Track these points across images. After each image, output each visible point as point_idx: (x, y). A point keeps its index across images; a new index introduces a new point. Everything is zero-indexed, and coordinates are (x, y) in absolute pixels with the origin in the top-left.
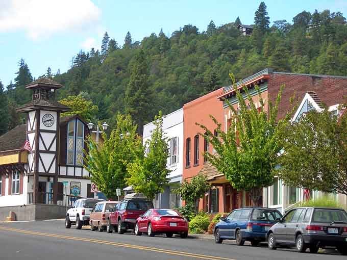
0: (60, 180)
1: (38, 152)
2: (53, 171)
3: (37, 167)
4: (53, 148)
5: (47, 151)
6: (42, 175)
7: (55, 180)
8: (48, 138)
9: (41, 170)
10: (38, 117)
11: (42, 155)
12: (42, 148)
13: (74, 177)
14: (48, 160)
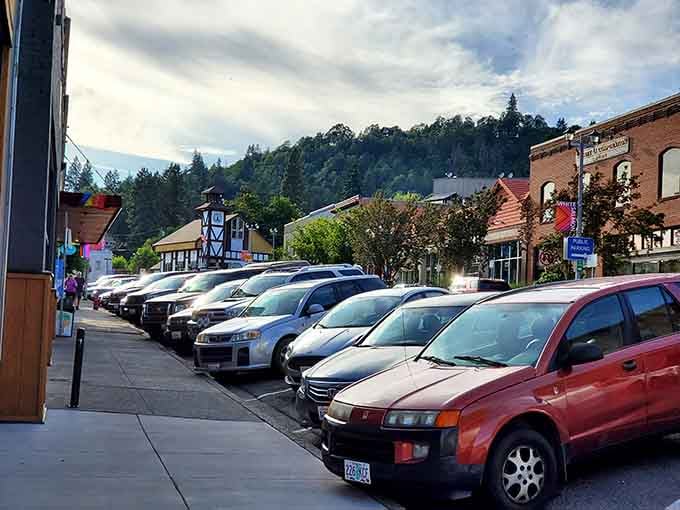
0: (225, 261)
1: (209, 241)
2: (220, 254)
3: (209, 252)
4: (221, 238)
5: (217, 240)
6: (212, 257)
7: (223, 261)
8: (217, 231)
9: (212, 254)
10: (210, 215)
11: (213, 243)
12: (212, 238)
13: (236, 259)
14: (217, 246)
